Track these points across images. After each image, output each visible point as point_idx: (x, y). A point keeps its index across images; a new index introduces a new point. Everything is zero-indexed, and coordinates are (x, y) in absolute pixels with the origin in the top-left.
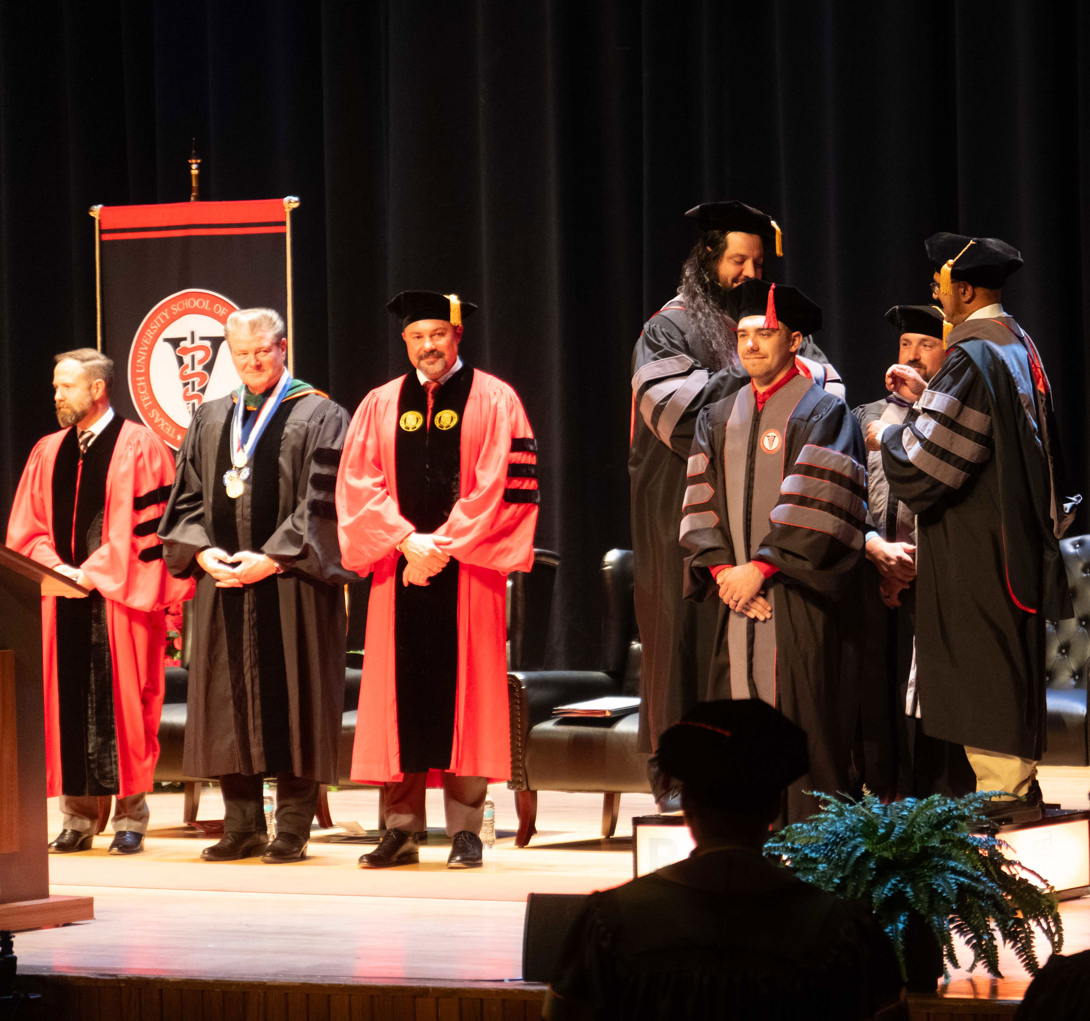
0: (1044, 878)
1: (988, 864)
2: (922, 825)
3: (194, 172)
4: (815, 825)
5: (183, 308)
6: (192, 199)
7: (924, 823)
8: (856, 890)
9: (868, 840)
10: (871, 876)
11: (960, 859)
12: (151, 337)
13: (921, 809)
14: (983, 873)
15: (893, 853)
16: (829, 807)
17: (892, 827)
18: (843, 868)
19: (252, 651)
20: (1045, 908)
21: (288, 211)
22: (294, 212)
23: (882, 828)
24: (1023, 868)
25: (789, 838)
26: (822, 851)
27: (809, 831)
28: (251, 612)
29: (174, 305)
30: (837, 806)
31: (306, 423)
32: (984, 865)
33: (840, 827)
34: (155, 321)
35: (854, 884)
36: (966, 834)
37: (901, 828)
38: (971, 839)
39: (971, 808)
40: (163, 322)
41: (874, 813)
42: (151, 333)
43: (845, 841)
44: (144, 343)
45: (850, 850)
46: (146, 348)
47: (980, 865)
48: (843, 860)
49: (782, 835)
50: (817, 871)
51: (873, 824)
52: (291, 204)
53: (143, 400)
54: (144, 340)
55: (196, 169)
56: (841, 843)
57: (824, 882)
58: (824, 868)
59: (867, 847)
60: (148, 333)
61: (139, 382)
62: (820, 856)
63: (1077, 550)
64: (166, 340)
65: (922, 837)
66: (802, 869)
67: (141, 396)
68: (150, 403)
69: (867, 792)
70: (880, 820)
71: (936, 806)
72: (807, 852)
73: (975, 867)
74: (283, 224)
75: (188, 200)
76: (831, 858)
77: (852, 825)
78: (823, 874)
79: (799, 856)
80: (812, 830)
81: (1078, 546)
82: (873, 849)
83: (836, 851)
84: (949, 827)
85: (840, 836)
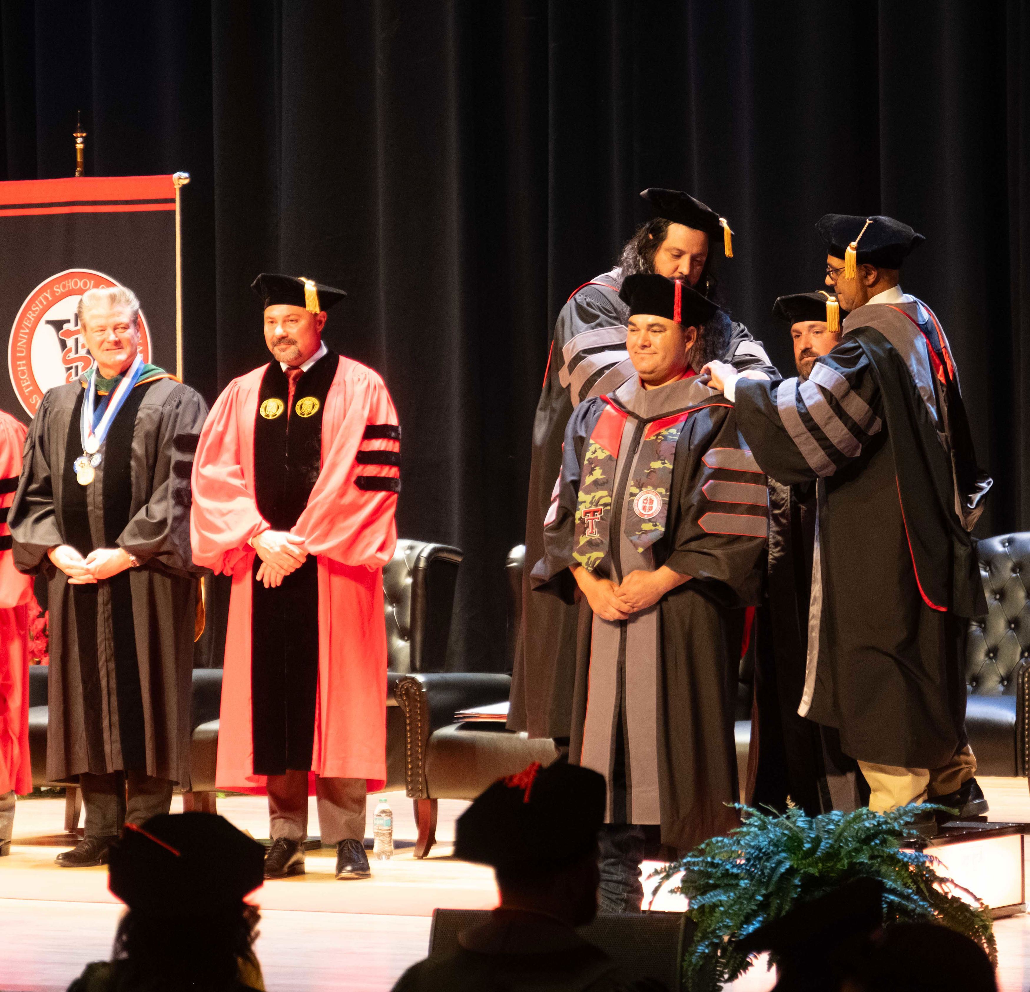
0: (978, 897)
1: (919, 881)
2: (850, 839)
3: (79, 146)
4: (737, 839)
5: (67, 289)
6: (77, 174)
7: (852, 837)
8: (780, 908)
9: (793, 855)
10: (796, 893)
11: (890, 876)
12: (33, 319)
13: (849, 823)
14: (913, 891)
15: (819, 870)
16: (751, 820)
17: (817, 841)
18: (767, 885)
19: (107, 645)
20: (979, 928)
21: (177, 187)
22: (184, 189)
23: (808, 842)
24: (956, 886)
25: (709, 852)
26: (743, 866)
27: (731, 845)
28: (105, 604)
29: (57, 286)
30: (760, 819)
31: (161, 408)
32: (915, 882)
33: (763, 842)
34: (37, 302)
35: (778, 901)
36: (896, 850)
37: (827, 843)
38: (901, 854)
39: (902, 822)
40: (45, 303)
41: (798, 827)
42: (33, 315)
43: (768, 856)
44: (26, 326)
45: (773, 865)
46: (27, 331)
47: (911, 882)
48: (767, 876)
49: (702, 849)
50: (739, 888)
51: (798, 838)
52: (181, 181)
53: (23, 385)
54: (24, 322)
55: (82, 143)
56: (765, 858)
57: (746, 899)
58: (746, 884)
59: (792, 863)
60: (30, 314)
61: (19, 366)
62: (742, 872)
63: (1006, 549)
64: (48, 322)
65: (850, 852)
66: (723, 884)
67: (22, 381)
68: (31, 388)
69: (791, 805)
70: (805, 835)
71: (864, 820)
72: (728, 867)
73: (905, 885)
74: (173, 201)
75: (73, 175)
76: (753, 874)
77: (776, 839)
78: (746, 891)
79: (719, 872)
80: (734, 844)
81: (1007, 544)
82: (798, 864)
83: (758, 866)
84: (878, 842)
85: (764, 850)
